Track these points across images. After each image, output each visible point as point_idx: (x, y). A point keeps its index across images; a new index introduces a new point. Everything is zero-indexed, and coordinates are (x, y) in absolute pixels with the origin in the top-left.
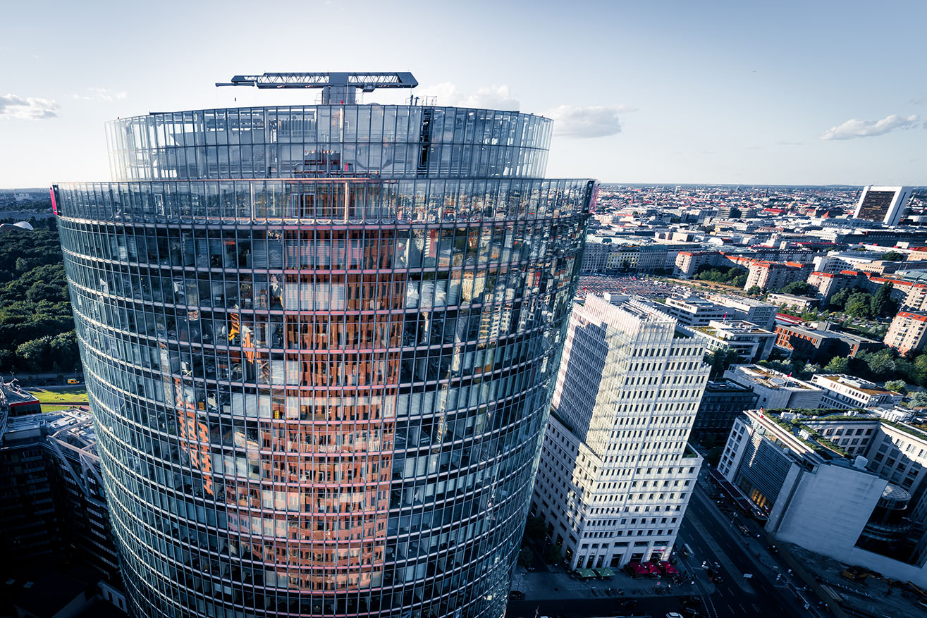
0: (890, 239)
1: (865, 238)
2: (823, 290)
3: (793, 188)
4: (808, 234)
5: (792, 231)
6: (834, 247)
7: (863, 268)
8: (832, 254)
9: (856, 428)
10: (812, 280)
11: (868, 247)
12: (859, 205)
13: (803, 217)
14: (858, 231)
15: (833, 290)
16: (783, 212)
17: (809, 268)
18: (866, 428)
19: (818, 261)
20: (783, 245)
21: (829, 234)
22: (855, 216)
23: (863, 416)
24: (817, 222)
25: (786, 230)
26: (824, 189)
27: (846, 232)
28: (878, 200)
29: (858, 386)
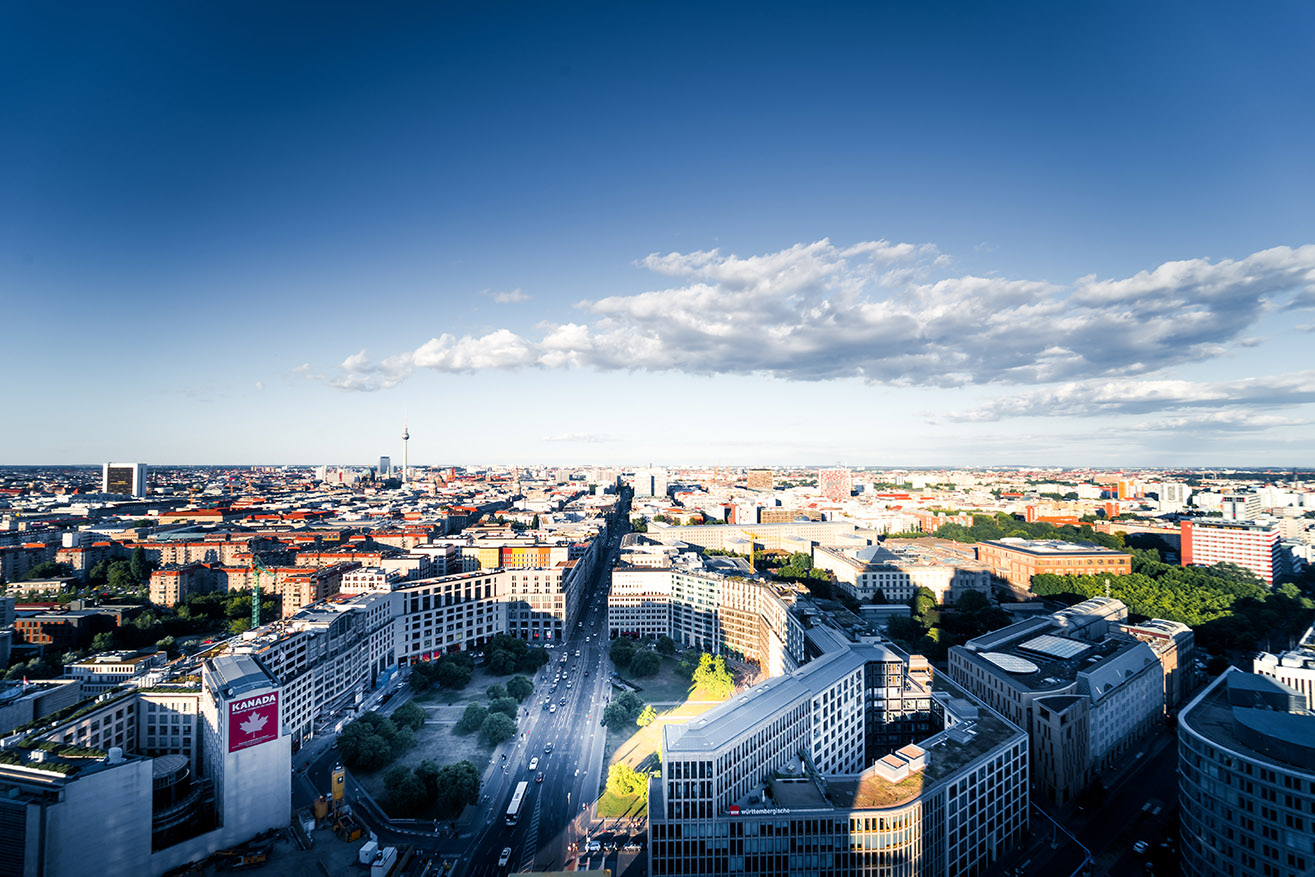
0: (142, 509)
1: (117, 509)
2: (78, 565)
3: (38, 467)
4: (55, 511)
5: (35, 510)
6: (86, 522)
7: (115, 538)
8: (82, 528)
9: (113, 712)
10: (61, 558)
11: (123, 518)
12: (105, 482)
13: (47, 495)
14: (110, 505)
15: (89, 564)
16: (24, 492)
17: (57, 545)
18: (124, 706)
19: (67, 540)
20: (22, 526)
21: (80, 509)
22: (105, 490)
23: (119, 694)
24: (65, 499)
25: (26, 511)
26: (73, 469)
27: (98, 506)
28: (120, 476)
29: (119, 659)
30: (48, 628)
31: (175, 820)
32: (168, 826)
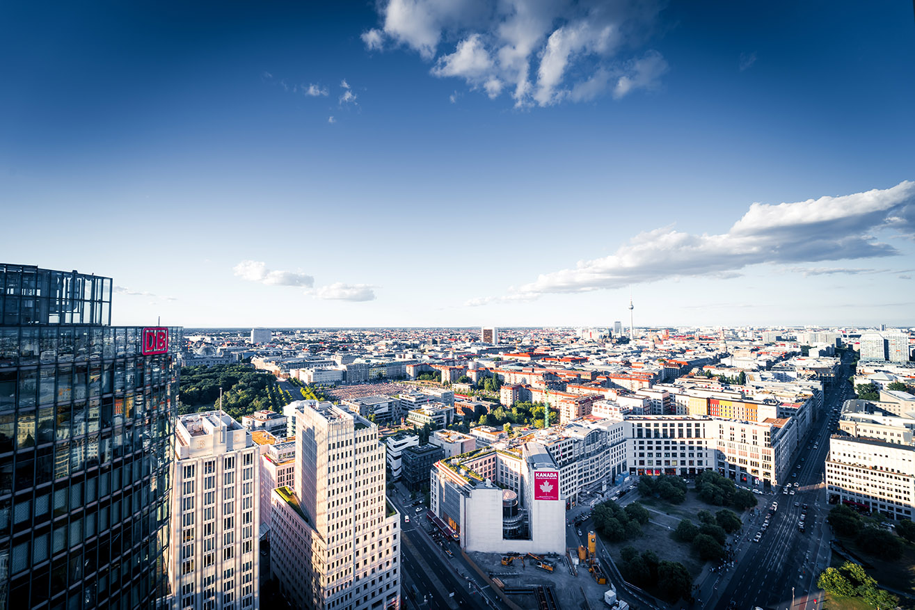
0: (495, 351)
1: (487, 351)
2: (474, 379)
4: (466, 350)
5: (459, 350)
6: (477, 356)
7: (487, 366)
8: (476, 360)
9: (487, 459)
10: (468, 374)
11: (489, 355)
12: (482, 336)
13: (464, 342)
14: (485, 348)
15: (478, 379)
16: (456, 340)
17: (466, 367)
18: (491, 457)
19: (470, 365)
20: (456, 357)
21: (474, 350)
22: (483, 341)
23: (489, 450)
24: (468, 344)
25: (457, 349)
26: (471, 329)
27: (480, 349)
28: (488, 333)
29: (489, 431)
30: (465, 409)
31: (512, 526)
32: (509, 528)
